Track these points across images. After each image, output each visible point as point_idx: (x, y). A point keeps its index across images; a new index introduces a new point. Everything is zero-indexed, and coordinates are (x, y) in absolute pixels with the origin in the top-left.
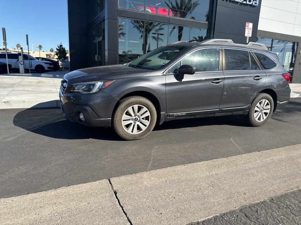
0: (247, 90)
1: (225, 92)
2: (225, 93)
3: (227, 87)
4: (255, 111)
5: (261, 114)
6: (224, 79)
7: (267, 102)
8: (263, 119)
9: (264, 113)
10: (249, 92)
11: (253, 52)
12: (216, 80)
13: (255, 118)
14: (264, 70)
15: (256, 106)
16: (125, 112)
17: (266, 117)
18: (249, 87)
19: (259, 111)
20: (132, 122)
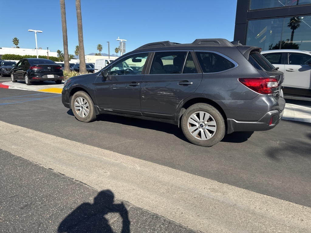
0: (168, 96)
1: (143, 96)
3: (144, 90)
4: (188, 123)
5: (201, 129)
6: (141, 82)
7: (209, 116)
8: (206, 138)
9: (208, 130)
10: (172, 98)
11: (195, 51)
12: (134, 84)
13: (191, 133)
14: (204, 73)
15: (190, 118)
16: (75, 101)
17: (211, 137)
18: (172, 93)
19: (198, 125)
20: (81, 109)
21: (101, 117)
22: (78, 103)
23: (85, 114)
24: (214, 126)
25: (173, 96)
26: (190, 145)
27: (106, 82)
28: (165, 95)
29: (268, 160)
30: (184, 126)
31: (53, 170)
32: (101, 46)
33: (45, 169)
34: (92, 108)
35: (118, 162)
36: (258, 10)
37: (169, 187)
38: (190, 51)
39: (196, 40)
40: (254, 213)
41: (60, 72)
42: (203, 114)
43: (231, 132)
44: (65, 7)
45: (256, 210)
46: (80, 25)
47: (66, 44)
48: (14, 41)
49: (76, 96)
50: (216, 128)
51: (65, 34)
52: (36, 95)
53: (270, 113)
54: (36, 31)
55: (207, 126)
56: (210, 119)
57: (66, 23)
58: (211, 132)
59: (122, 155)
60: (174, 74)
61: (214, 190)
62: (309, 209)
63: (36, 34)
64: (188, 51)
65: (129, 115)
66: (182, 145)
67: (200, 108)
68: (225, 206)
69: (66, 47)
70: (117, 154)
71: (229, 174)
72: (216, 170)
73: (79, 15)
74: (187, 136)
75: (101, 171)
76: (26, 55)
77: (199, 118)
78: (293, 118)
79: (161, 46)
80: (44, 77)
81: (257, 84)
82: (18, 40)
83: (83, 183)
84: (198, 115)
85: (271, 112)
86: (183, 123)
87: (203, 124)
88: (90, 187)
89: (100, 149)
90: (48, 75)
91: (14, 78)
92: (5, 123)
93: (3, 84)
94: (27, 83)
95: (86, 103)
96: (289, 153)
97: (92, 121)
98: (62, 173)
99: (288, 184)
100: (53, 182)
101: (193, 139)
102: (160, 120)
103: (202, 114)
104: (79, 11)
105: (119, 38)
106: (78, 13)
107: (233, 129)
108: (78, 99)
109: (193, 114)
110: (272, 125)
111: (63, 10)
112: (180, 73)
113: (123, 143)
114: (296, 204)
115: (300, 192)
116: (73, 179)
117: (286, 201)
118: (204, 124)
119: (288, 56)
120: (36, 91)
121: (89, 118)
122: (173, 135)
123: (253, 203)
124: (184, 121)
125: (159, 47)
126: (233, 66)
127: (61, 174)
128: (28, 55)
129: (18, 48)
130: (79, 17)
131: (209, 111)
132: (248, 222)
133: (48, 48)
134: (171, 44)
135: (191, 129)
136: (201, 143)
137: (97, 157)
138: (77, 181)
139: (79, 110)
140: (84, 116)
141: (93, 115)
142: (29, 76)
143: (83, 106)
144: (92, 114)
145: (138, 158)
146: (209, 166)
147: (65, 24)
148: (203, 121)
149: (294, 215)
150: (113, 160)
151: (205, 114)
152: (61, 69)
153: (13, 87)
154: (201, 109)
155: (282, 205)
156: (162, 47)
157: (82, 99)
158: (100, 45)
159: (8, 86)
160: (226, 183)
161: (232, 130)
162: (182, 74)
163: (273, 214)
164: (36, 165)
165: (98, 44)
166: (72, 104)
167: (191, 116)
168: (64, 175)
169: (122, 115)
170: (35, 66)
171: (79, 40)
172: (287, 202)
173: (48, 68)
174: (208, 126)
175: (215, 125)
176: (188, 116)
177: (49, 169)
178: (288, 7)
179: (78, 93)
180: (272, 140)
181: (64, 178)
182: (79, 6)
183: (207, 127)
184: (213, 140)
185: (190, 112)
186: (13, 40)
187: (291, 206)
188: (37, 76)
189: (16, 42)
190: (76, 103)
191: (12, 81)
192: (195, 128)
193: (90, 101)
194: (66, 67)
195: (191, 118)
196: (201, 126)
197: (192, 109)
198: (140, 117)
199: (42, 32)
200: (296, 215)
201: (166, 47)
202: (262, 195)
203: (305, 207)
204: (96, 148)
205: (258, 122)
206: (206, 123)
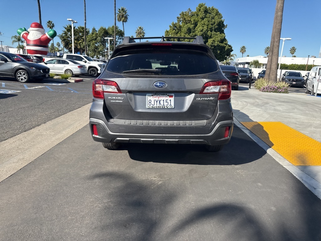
63: (284, 42)
76: (293, 64)
110: (98, 136)
189: (293, 51)
199: (291, 39)
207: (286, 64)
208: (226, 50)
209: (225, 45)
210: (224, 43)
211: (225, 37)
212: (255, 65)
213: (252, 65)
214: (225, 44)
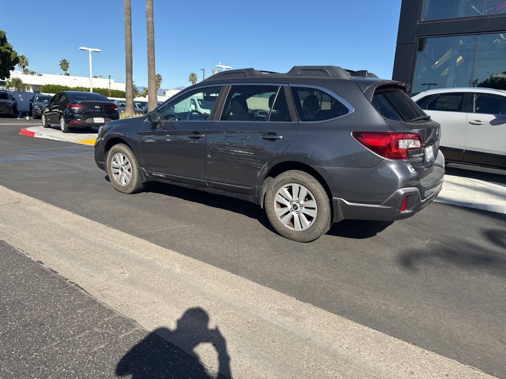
0: (246, 156)
1: (209, 154)
2: (209, 156)
3: (210, 146)
4: (275, 202)
5: (294, 213)
6: (206, 133)
7: (306, 192)
8: (302, 227)
9: (304, 214)
10: (251, 161)
11: (291, 85)
12: (196, 134)
13: (279, 219)
14: (301, 122)
15: (278, 193)
16: (113, 159)
17: (309, 226)
18: (251, 152)
19: (289, 206)
20: (120, 171)
21: (148, 186)
22: (116, 162)
23: (125, 181)
24: (314, 209)
25: (252, 158)
26: (277, 238)
27: (156, 130)
28: (240, 156)
29: (398, 270)
30: (269, 207)
31: (43, 264)
32: (196, 75)
33: (33, 261)
34: (136, 171)
35: (149, 258)
36: (436, 21)
37: (213, 303)
38: (282, 85)
39: (294, 67)
40: (334, 355)
41: (114, 115)
42: (298, 189)
43: (339, 220)
44: (131, 13)
45: (340, 350)
46: (151, 41)
47: (129, 70)
48: (61, 65)
49: (113, 151)
50: (316, 211)
51: (129, 55)
52: (69, 149)
53: (401, 191)
54: (90, 50)
55: (303, 208)
56: (308, 197)
57: (131, 38)
58: (309, 218)
59: (162, 248)
60: (257, 122)
61: (284, 313)
62: (432, 355)
63: (90, 55)
64: (280, 85)
65: (189, 185)
66: (263, 237)
67: (293, 179)
68: (291, 339)
69: (129, 76)
70: (153, 245)
71: (320, 287)
72: (301, 281)
73: (150, 25)
74: (273, 223)
75: (116, 271)
76: (78, 87)
77: (291, 194)
78: (470, 204)
79: (241, 77)
80: (88, 121)
81: (383, 143)
82: (68, 63)
83: (79, 287)
84: (290, 190)
85: (404, 190)
86: (268, 201)
87: (298, 204)
88: (86, 294)
89: (131, 236)
90: (94, 118)
91: (46, 122)
92: (5, 188)
93: (29, 129)
94: (63, 129)
95: (128, 163)
96: (438, 260)
97: (136, 192)
98: (55, 270)
99: (413, 312)
100: (33, 282)
101: (282, 229)
102: (234, 195)
103: (295, 187)
104: (150, 19)
105: (220, 63)
106: (148, 23)
107: (342, 215)
108: (117, 156)
109: (282, 188)
110: (407, 211)
111: (128, 17)
112: (265, 121)
113: (171, 229)
114: (413, 346)
115: (428, 326)
116: (67, 280)
117: (399, 339)
118: (300, 204)
119: (475, 99)
120: (73, 142)
121: (130, 187)
122: (257, 220)
123: (341, 338)
124: (268, 198)
125: (238, 78)
126: (346, 110)
127: (52, 270)
128: (80, 87)
129: (68, 75)
130: (151, 30)
131: (305, 183)
132: (319, 369)
133: (110, 76)
134: (257, 73)
135: (279, 211)
136: (294, 236)
137: (121, 249)
138: (72, 283)
139: (118, 173)
140: (124, 183)
141: (138, 182)
142: (65, 118)
143: (123, 167)
144: (135, 180)
145: (185, 254)
146: (293, 273)
147: (129, 40)
148: (297, 199)
149: (402, 364)
150: (142, 255)
151: (300, 188)
152: (116, 109)
153: (41, 135)
154: (295, 179)
155: (388, 345)
156: (243, 78)
157: (122, 157)
158: (194, 75)
159: (33, 133)
160: (309, 302)
161: (341, 217)
162: (268, 122)
163: (367, 359)
164: (21, 255)
165: (191, 73)
166: (107, 164)
167: (280, 191)
168: (56, 272)
169: (180, 184)
170: (75, 103)
171: (149, 65)
172: (398, 342)
173: (96, 107)
174: (306, 208)
175: (316, 207)
176: (274, 190)
177: (38, 261)
178: (487, 16)
179: (116, 147)
180: (418, 238)
181: (54, 277)
182: (151, 12)
183: (304, 210)
184: (312, 232)
185: (278, 183)
186: (60, 63)
187: (402, 347)
188: (79, 120)
189: (65, 65)
190: (114, 163)
191: (43, 125)
192: (285, 210)
193: (133, 161)
194: (129, 107)
195: (280, 194)
196: (295, 207)
197: (281, 179)
198: (205, 189)
199: (99, 50)
200: (405, 364)
201: (249, 78)
202: (361, 326)
203: (426, 352)
204: (125, 235)
205: (382, 205)
206: (302, 202)
207: (69, 86)
208: (12, 60)
209: (9, 51)
210: (6, 46)
211: (5, 35)
212: (16, 86)
213: (10, 86)
214: (8, 48)
